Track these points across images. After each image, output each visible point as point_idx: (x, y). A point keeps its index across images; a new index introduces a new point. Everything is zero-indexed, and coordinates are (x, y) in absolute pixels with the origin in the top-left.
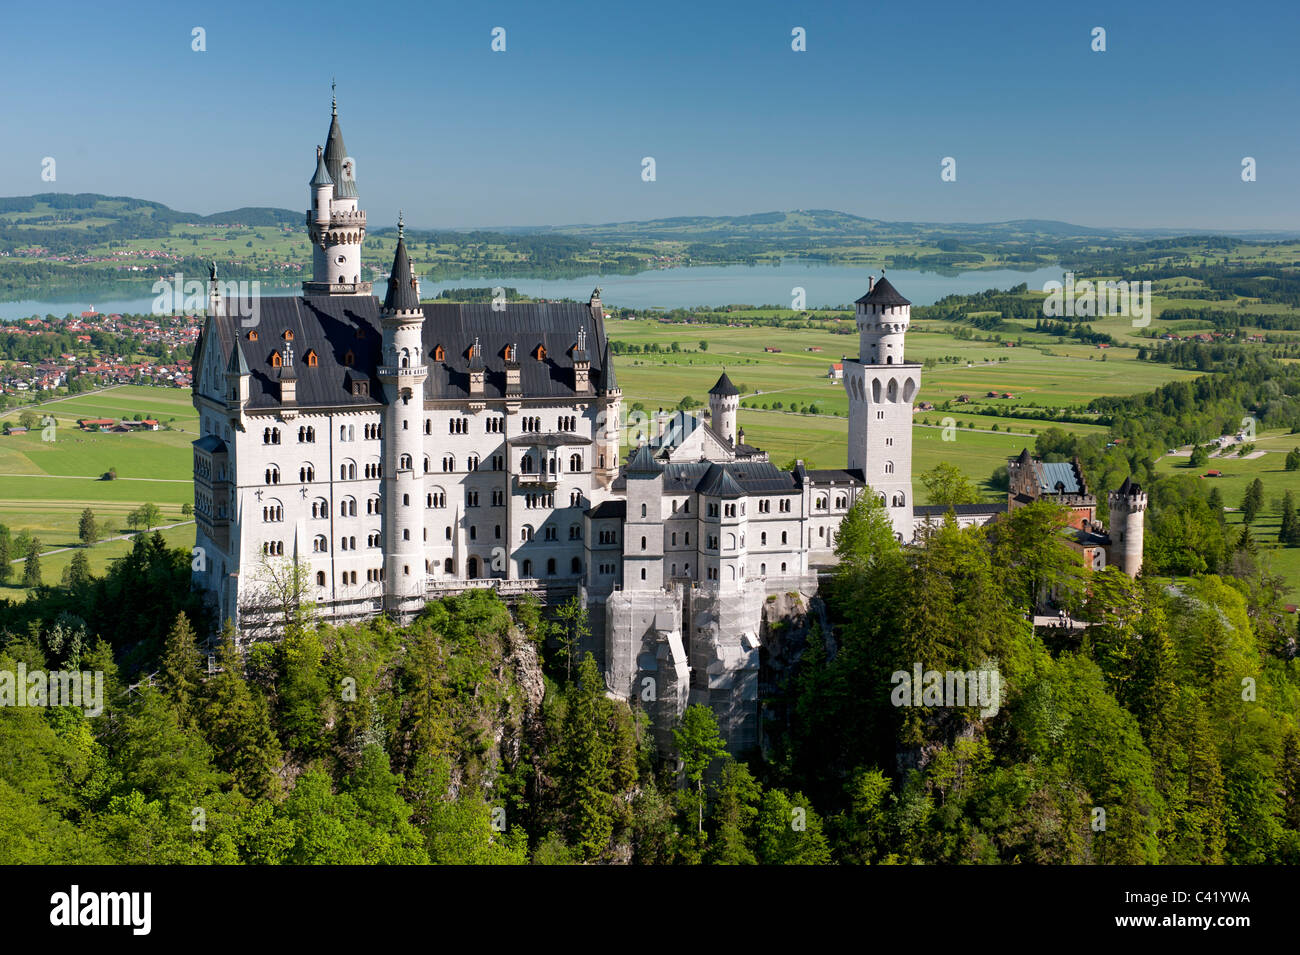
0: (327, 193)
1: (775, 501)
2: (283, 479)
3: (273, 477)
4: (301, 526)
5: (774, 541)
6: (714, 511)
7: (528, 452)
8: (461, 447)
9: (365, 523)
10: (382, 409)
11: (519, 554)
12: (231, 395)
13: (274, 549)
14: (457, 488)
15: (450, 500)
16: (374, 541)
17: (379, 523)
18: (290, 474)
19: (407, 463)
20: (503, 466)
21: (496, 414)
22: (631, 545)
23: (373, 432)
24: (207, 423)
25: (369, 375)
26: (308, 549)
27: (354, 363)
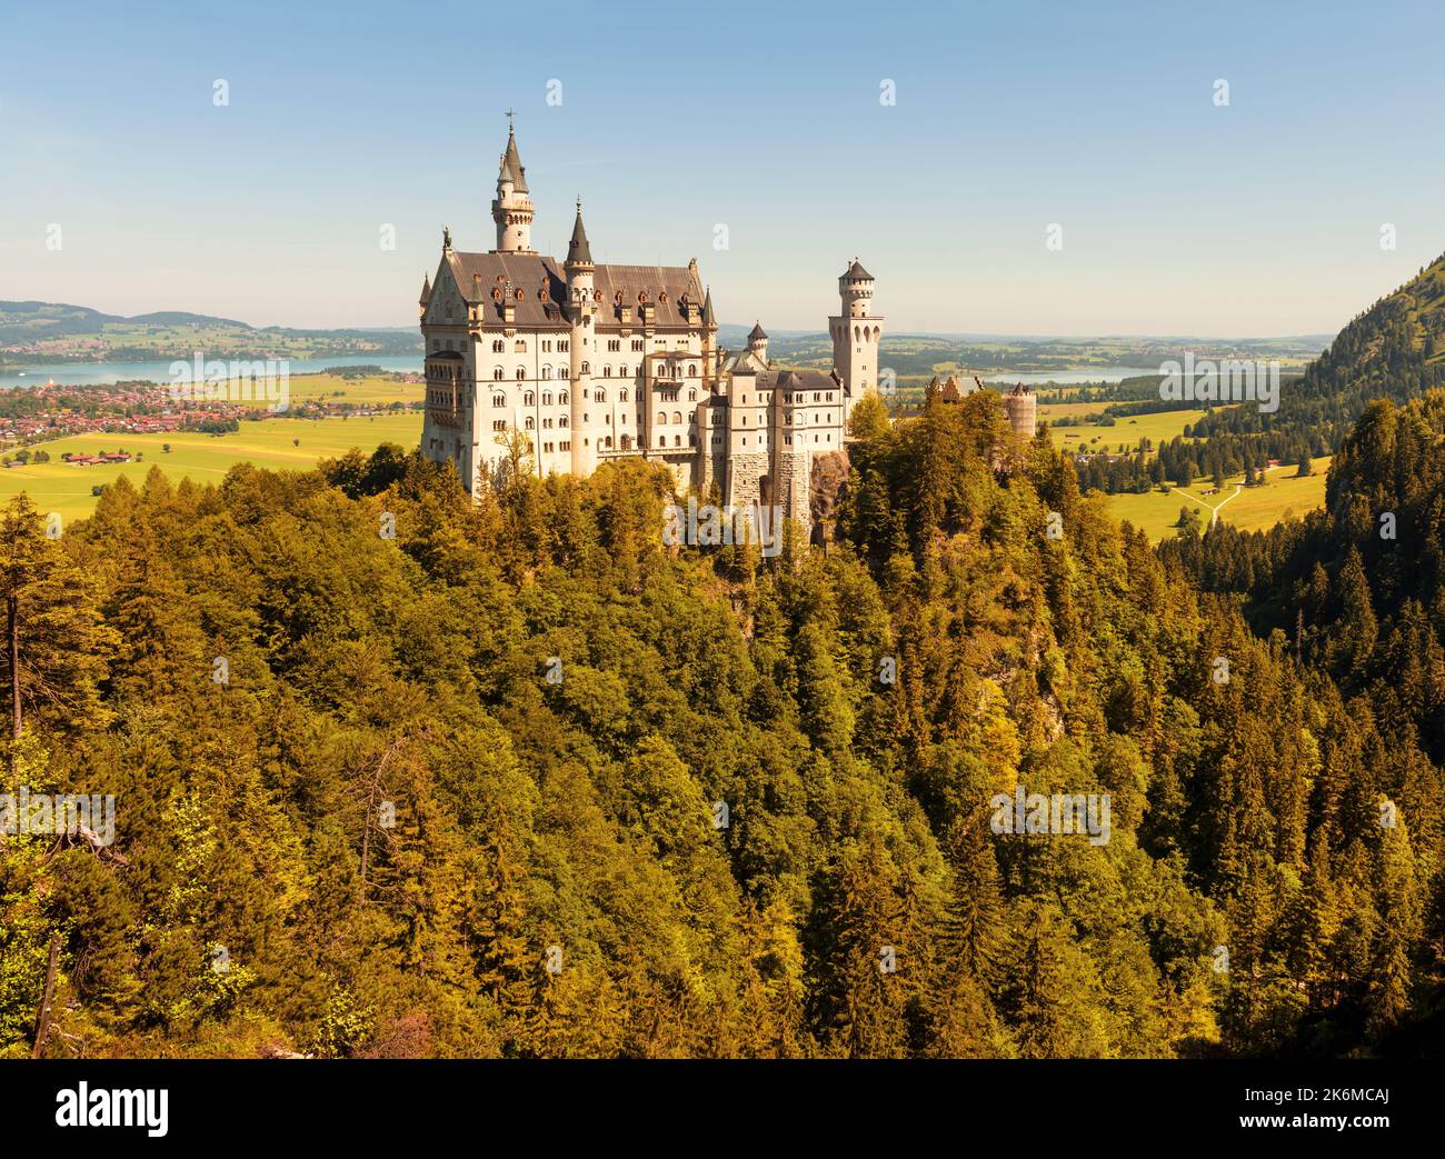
0: (508, 188)
1: (823, 393)
2: (505, 377)
3: (498, 375)
4: (516, 413)
5: (823, 421)
6: (789, 399)
7: (663, 363)
8: (616, 360)
9: (557, 411)
10: (569, 330)
11: (656, 431)
12: (471, 317)
13: (500, 426)
14: (613, 388)
15: (607, 397)
16: (563, 422)
17: (566, 410)
18: (510, 374)
19: (586, 367)
20: (642, 373)
21: (639, 338)
22: (736, 422)
23: (562, 347)
24: (436, 343)
25: (559, 306)
26: (521, 426)
27: (547, 299)
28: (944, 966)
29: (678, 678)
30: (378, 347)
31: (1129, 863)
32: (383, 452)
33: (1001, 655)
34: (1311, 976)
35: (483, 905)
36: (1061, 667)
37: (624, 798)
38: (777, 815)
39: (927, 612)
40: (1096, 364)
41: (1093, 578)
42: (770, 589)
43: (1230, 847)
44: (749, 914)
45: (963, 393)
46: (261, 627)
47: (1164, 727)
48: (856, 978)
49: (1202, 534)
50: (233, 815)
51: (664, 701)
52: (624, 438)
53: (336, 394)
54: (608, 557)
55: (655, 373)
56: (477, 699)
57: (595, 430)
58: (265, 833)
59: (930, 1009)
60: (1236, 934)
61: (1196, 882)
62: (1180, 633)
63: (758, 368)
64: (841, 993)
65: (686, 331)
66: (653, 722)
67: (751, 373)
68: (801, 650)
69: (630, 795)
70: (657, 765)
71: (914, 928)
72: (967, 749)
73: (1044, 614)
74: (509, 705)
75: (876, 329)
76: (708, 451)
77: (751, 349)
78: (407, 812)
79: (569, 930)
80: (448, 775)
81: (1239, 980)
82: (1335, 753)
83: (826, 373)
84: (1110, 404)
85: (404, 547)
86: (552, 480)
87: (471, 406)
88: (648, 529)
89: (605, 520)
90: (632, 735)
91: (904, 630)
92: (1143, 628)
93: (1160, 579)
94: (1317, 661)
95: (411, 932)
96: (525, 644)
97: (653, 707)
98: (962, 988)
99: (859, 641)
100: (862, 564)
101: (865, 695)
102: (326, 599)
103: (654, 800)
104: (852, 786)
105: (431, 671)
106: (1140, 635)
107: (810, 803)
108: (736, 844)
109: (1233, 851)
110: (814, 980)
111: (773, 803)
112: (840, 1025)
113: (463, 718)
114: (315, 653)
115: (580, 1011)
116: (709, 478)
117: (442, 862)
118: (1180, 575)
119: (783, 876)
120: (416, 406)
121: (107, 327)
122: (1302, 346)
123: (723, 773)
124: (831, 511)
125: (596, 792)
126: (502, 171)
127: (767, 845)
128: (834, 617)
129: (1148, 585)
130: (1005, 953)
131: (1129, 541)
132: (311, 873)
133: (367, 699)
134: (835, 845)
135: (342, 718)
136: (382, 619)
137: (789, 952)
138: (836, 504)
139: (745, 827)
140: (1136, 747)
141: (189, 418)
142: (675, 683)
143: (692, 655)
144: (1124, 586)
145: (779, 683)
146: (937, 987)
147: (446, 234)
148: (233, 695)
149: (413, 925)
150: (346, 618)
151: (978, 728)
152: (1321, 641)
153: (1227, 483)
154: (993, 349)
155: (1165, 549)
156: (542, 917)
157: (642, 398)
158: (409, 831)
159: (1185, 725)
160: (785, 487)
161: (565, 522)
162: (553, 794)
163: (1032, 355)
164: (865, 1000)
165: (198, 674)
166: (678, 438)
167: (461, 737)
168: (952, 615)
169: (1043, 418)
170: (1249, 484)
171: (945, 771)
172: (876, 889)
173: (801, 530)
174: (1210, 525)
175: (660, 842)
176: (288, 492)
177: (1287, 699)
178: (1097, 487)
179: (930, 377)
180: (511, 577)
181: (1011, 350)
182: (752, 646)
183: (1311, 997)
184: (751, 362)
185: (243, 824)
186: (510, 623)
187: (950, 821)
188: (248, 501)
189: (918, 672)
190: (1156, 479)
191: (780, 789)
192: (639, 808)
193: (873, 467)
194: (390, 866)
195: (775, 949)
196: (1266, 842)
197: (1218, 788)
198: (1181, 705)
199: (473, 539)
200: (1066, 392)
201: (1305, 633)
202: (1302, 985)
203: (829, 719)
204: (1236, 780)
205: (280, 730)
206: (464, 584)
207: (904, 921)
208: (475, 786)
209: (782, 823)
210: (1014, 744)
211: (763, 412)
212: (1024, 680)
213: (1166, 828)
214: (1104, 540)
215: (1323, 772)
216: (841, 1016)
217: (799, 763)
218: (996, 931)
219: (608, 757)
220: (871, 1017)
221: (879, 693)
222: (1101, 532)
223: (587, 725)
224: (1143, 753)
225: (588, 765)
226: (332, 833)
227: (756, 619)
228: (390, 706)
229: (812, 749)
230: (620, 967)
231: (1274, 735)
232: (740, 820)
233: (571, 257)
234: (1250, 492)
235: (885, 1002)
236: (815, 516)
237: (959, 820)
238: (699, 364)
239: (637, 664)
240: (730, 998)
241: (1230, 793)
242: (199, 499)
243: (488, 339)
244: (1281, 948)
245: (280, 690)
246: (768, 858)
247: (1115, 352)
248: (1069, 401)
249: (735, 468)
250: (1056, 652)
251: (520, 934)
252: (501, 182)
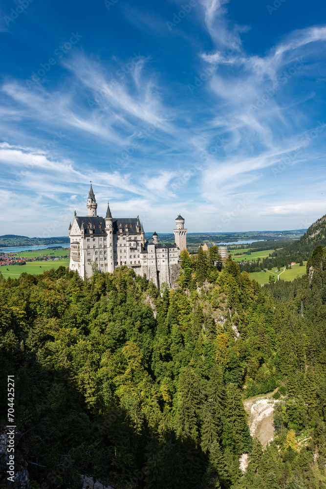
1: (172, 249)
3: (89, 247)
4: (93, 257)
5: (172, 256)
6: (163, 251)
7: (131, 242)
9: (104, 256)
12: (81, 233)
13: (89, 260)
15: (117, 252)
16: (105, 259)
18: (92, 247)
19: (111, 245)
21: (125, 237)
22: (150, 257)
24: (73, 240)
26: (95, 260)
40: (245, 239)
49: (275, 282)
52: (121, 263)
53: (51, 254)
55: (129, 245)
75: (185, 232)
76: (143, 265)
77: (153, 238)
83: (173, 244)
84: (249, 249)
86: (103, 274)
87: (82, 255)
90: (124, 341)
122: (299, 232)
124: (175, 279)
131: (254, 285)
141: (13, 261)
147: (75, 212)
153: (281, 268)
155: (265, 287)
157: (125, 252)
160: (163, 273)
166: (135, 262)
170: (287, 268)
173: (168, 284)
174: (277, 280)
176: (36, 279)
181: (223, 236)
184: (154, 241)
188: (25, 282)
190: (262, 268)
200: (238, 246)
234: (287, 271)
236: (172, 281)
238: (140, 242)
243: (86, 238)
247: (250, 236)
249: (150, 269)
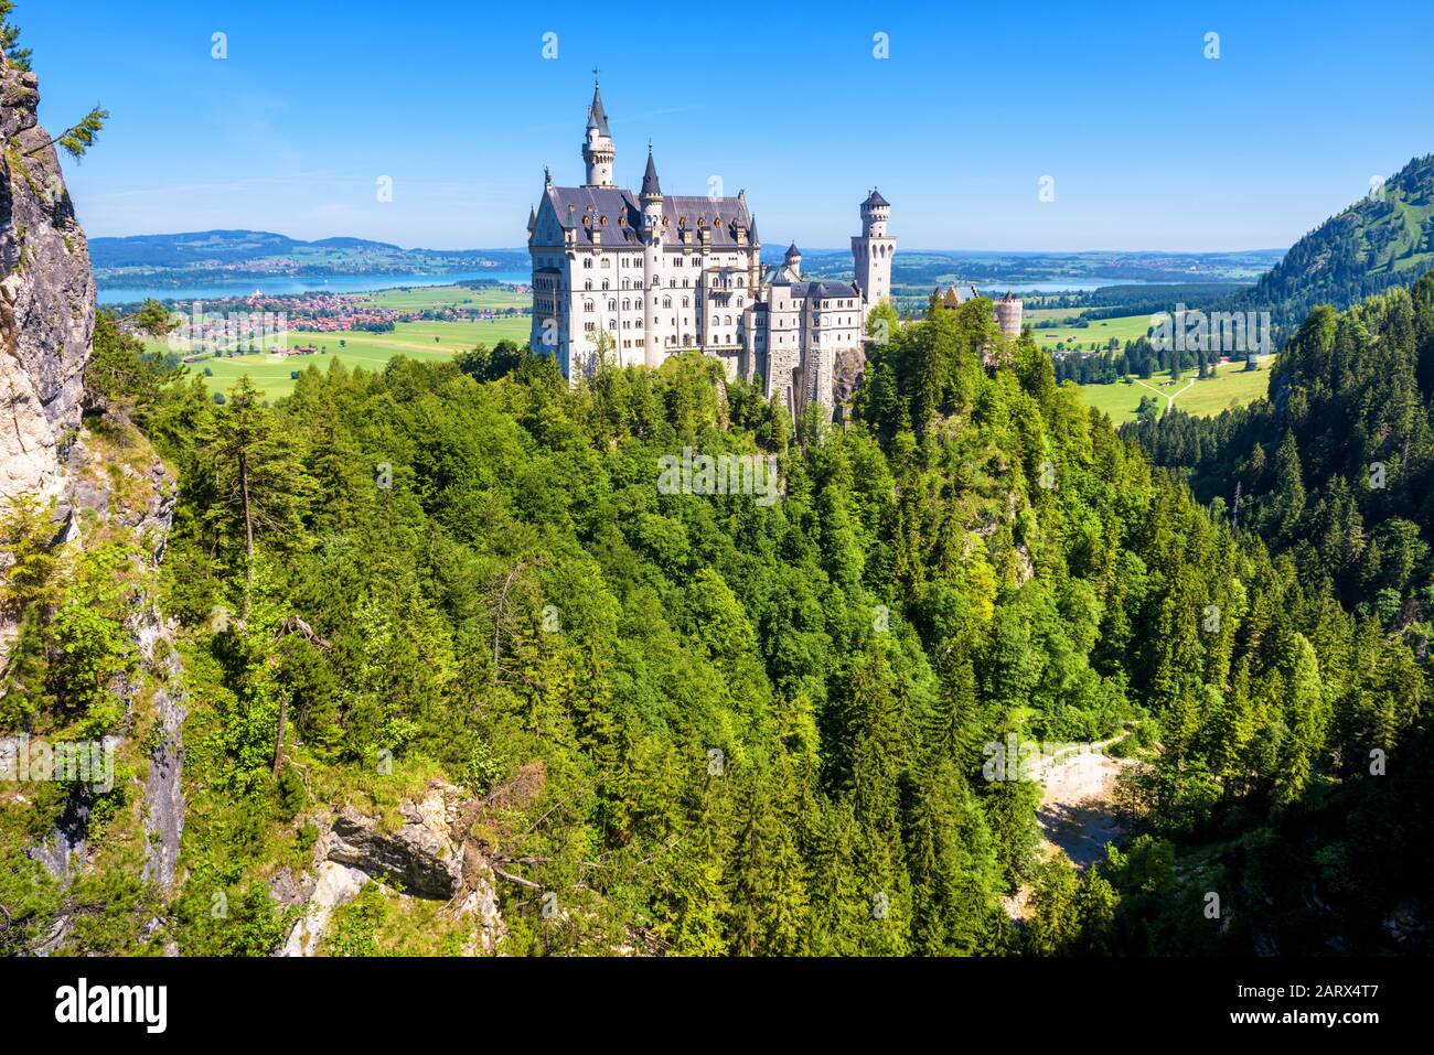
0: (595, 132)
1: (845, 300)
2: (594, 288)
3: (588, 286)
4: (602, 316)
5: (845, 323)
6: (817, 305)
7: (717, 276)
8: (680, 274)
9: (634, 315)
10: (643, 250)
11: (711, 331)
12: (567, 240)
13: (590, 326)
14: (677, 296)
15: (673, 303)
16: (639, 324)
17: (640, 314)
18: (597, 285)
19: (656, 280)
20: (700, 284)
21: (698, 255)
22: (774, 324)
23: (638, 263)
24: (541, 261)
25: (635, 230)
26: (606, 327)
27: (625, 224)
28: (929, 750)
29: (727, 525)
30: (496, 264)
31: (1081, 679)
32: (501, 347)
33: (984, 514)
34: (1227, 772)
35: (581, 689)
36: (1033, 524)
37: (685, 614)
38: (802, 631)
39: (925, 478)
40: (1075, 275)
41: (1063, 453)
42: (800, 458)
43: (1166, 669)
44: (779, 703)
45: (961, 300)
46: (416, 479)
47: (1117, 574)
48: (860, 755)
49: (1158, 419)
50: (402, 616)
51: (715, 542)
52: (686, 336)
53: (466, 302)
54: (673, 431)
55: (710, 285)
56: (574, 537)
57: (663, 330)
58: (425, 629)
59: (918, 781)
60: (1166, 737)
61: (1136, 696)
62: (1135, 499)
63: (793, 280)
64: (849, 765)
65: (735, 250)
66: (707, 558)
67: (787, 284)
68: (824, 506)
69: (689, 612)
70: (710, 590)
71: (907, 720)
72: (954, 586)
73: (1021, 481)
74: (598, 542)
75: (890, 247)
76: (752, 347)
77: (787, 264)
78: (525, 619)
79: (644, 709)
80: (554, 593)
81: (1166, 772)
82: (1260, 599)
83: (848, 284)
84: (1085, 309)
85: (518, 421)
86: (629, 372)
87: (567, 311)
88: (704, 409)
89: (671, 401)
90: (691, 568)
91: (906, 492)
92: (1103, 494)
93: (1120, 455)
94: (1250, 524)
95: (530, 705)
96: (610, 496)
97: (707, 547)
98: (943, 767)
99: (870, 499)
100: (874, 439)
101: (873, 542)
102: (463, 460)
103: (708, 617)
104: (860, 611)
105: (540, 515)
106: (1100, 500)
107: (828, 624)
108: (770, 652)
109: (1168, 673)
110: (828, 755)
111: (799, 622)
112: (847, 789)
113: (564, 551)
114: (455, 500)
115: (653, 767)
116: (753, 369)
117: (551, 656)
118: (1137, 452)
119: (806, 677)
120: (525, 311)
121: (296, 249)
122: (1256, 259)
123: (761, 598)
124: (849, 396)
125: (664, 609)
126: (590, 120)
127: (794, 654)
128: (850, 480)
129: (1109, 460)
130: (978, 742)
131: (1095, 424)
132: (457, 659)
133: (494, 535)
134: (846, 655)
135: (476, 548)
136: (504, 476)
137: (810, 734)
138: (853, 390)
139: (777, 640)
140: (1092, 589)
141: (358, 320)
142: (725, 529)
143: (737, 508)
144: (1089, 460)
145: (805, 531)
146: (923, 765)
147: (547, 172)
148: (398, 529)
149: (530, 700)
150: (478, 474)
151: (963, 570)
152: (1255, 508)
153: (1182, 376)
154: (987, 263)
155: (1125, 431)
156: (624, 699)
157: (700, 304)
158: (527, 632)
159: (1134, 573)
160: (813, 376)
161: (640, 403)
162: (632, 610)
163: (1021, 268)
164: (868, 772)
165: (372, 513)
166: (728, 336)
167: (563, 565)
168: (945, 481)
169: (1028, 321)
170: (1202, 376)
171: (934, 603)
172: (878, 690)
173: (825, 411)
174: (1165, 411)
175: (711, 647)
176: (433, 377)
177: (1223, 554)
178: (1071, 379)
179: (933, 287)
180: (599, 445)
181: (1003, 263)
182: (785, 501)
183: (1226, 788)
184: (787, 275)
185: (409, 622)
186: (598, 480)
187: (938, 641)
188: (403, 384)
189: (916, 525)
190: (1121, 372)
191: (804, 612)
192: (697, 622)
193: (884, 361)
194: (514, 657)
195: (798, 730)
196: (1196, 667)
197: (1159, 623)
198: (1131, 556)
199: (570, 415)
200: (1048, 300)
201: (1242, 501)
202: (1219, 779)
203: (844, 560)
204: (1174, 618)
205: (432, 556)
206: (564, 449)
207: (899, 715)
208: (574, 601)
209: (806, 637)
210: (992, 583)
211: (796, 316)
212: (1002, 534)
213: (1114, 654)
214: (1074, 422)
215: (1249, 614)
216: (848, 783)
217: (820, 593)
218: (972, 726)
219: (672, 583)
220: (871, 784)
221: (884, 540)
222: (1073, 415)
223: (657, 558)
224: (1098, 594)
225: (658, 589)
226: (471, 633)
227: (788, 481)
228: (511, 541)
229: (830, 582)
230: (682, 738)
231: (1209, 583)
232: (773, 634)
233: (645, 190)
234: (1201, 383)
235: (883, 774)
236: (837, 400)
237: (945, 641)
238: (746, 277)
239: (695, 513)
240: (764, 764)
241: (1168, 627)
242: (367, 382)
243: (580, 257)
244: (1203, 749)
245: (431, 526)
246: (794, 663)
247: (1092, 265)
248: (1050, 307)
249: (773, 361)
250: (1029, 512)
251: (608, 711)
252: (589, 129)
